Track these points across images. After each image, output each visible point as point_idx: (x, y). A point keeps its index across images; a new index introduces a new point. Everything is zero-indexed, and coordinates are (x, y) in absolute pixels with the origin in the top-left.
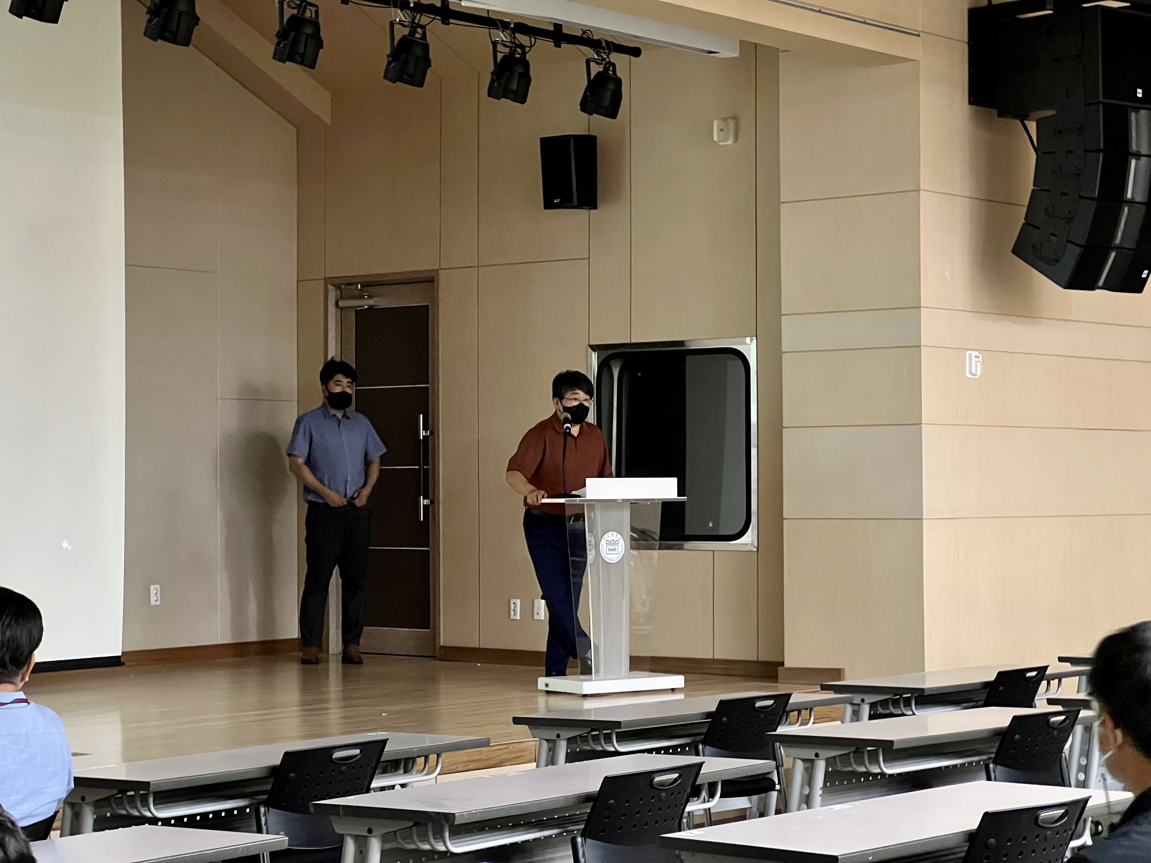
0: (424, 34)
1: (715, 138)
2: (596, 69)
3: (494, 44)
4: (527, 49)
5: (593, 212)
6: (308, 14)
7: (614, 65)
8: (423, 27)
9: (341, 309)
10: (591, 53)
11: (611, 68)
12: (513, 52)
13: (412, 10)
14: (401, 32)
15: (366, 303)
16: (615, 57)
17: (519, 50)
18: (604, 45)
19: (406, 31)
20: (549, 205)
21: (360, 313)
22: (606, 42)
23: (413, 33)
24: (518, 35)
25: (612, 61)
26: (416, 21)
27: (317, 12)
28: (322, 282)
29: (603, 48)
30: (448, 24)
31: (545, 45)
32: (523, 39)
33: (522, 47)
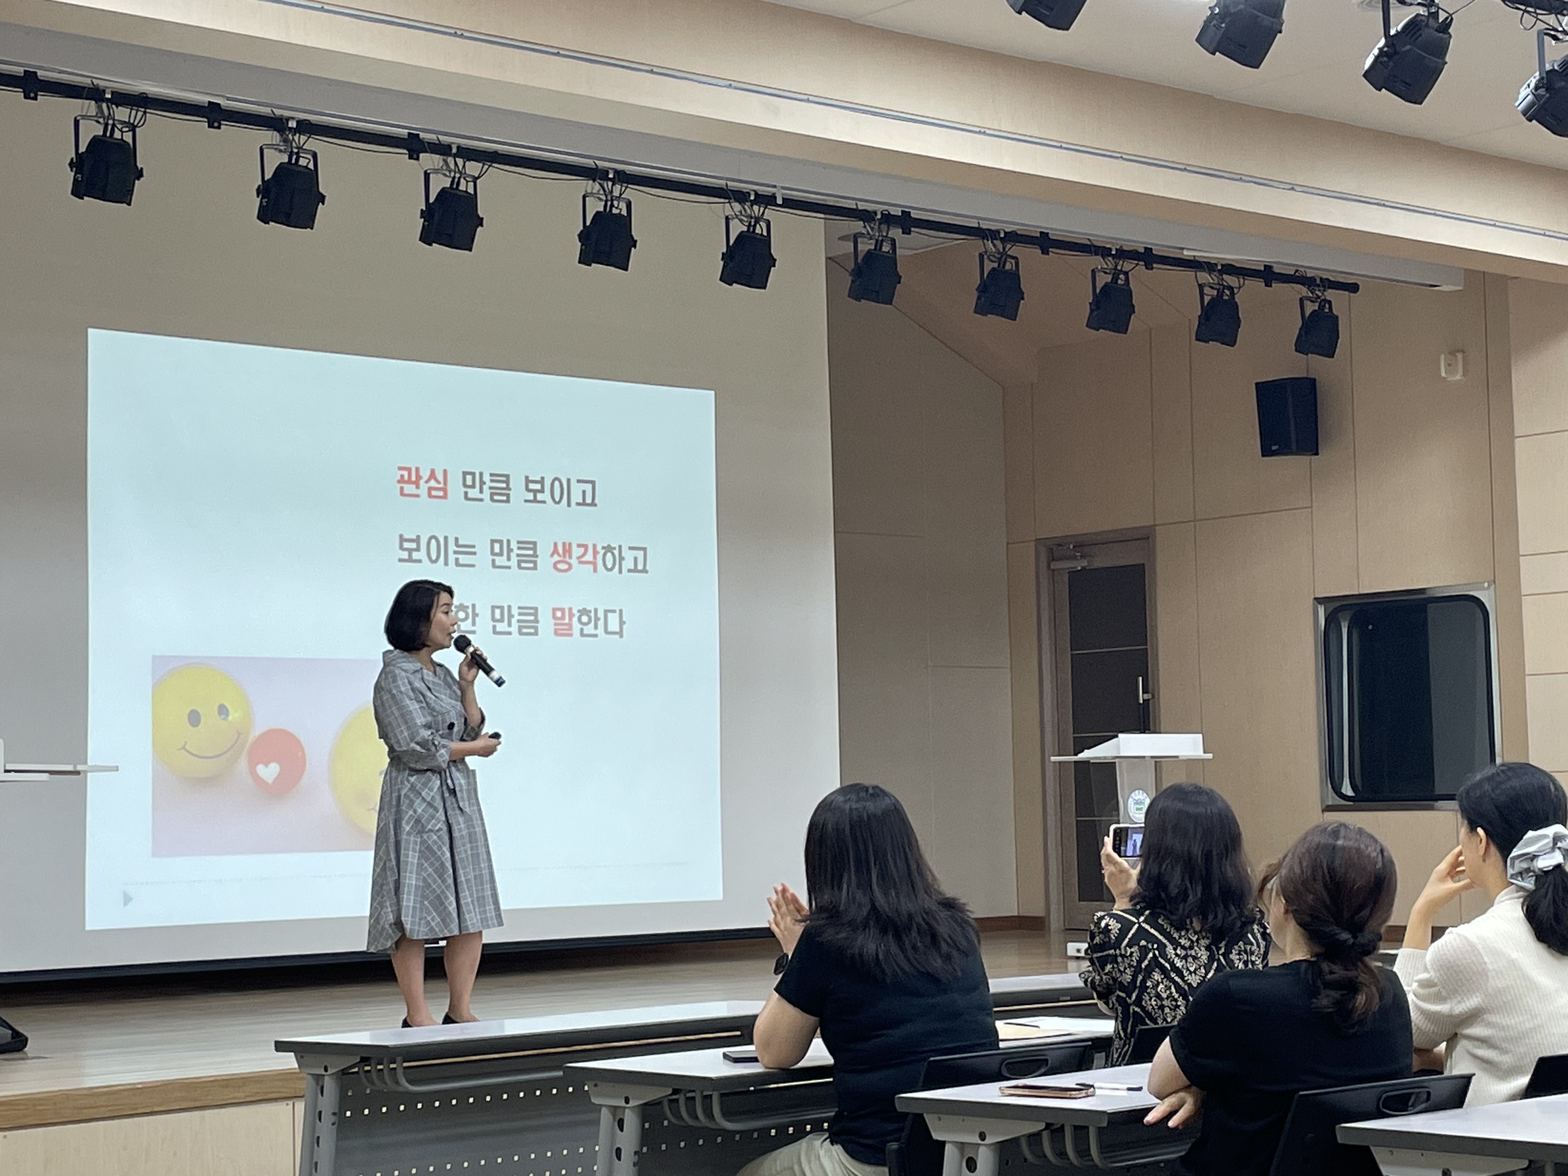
0: (1127, 279)
1: (1443, 374)
2: (1310, 307)
3: (1201, 287)
4: (1236, 291)
5: (1313, 457)
6: (1008, 266)
7: (1330, 302)
8: (1126, 274)
9: (1053, 570)
10: (1304, 291)
11: (1327, 306)
12: (1220, 294)
13: (1113, 256)
14: (1103, 279)
15: (1079, 565)
16: (1331, 294)
17: (1227, 292)
18: (1318, 282)
19: (1109, 278)
20: (1266, 452)
21: (1073, 575)
22: (1321, 278)
23: (1115, 279)
24: (1225, 276)
25: (1328, 298)
26: (1119, 268)
27: (1017, 264)
28: (1034, 544)
29: (1318, 286)
30: (1152, 269)
31: (1258, 284)
32: (1231, 280)
33: (1231, 289)
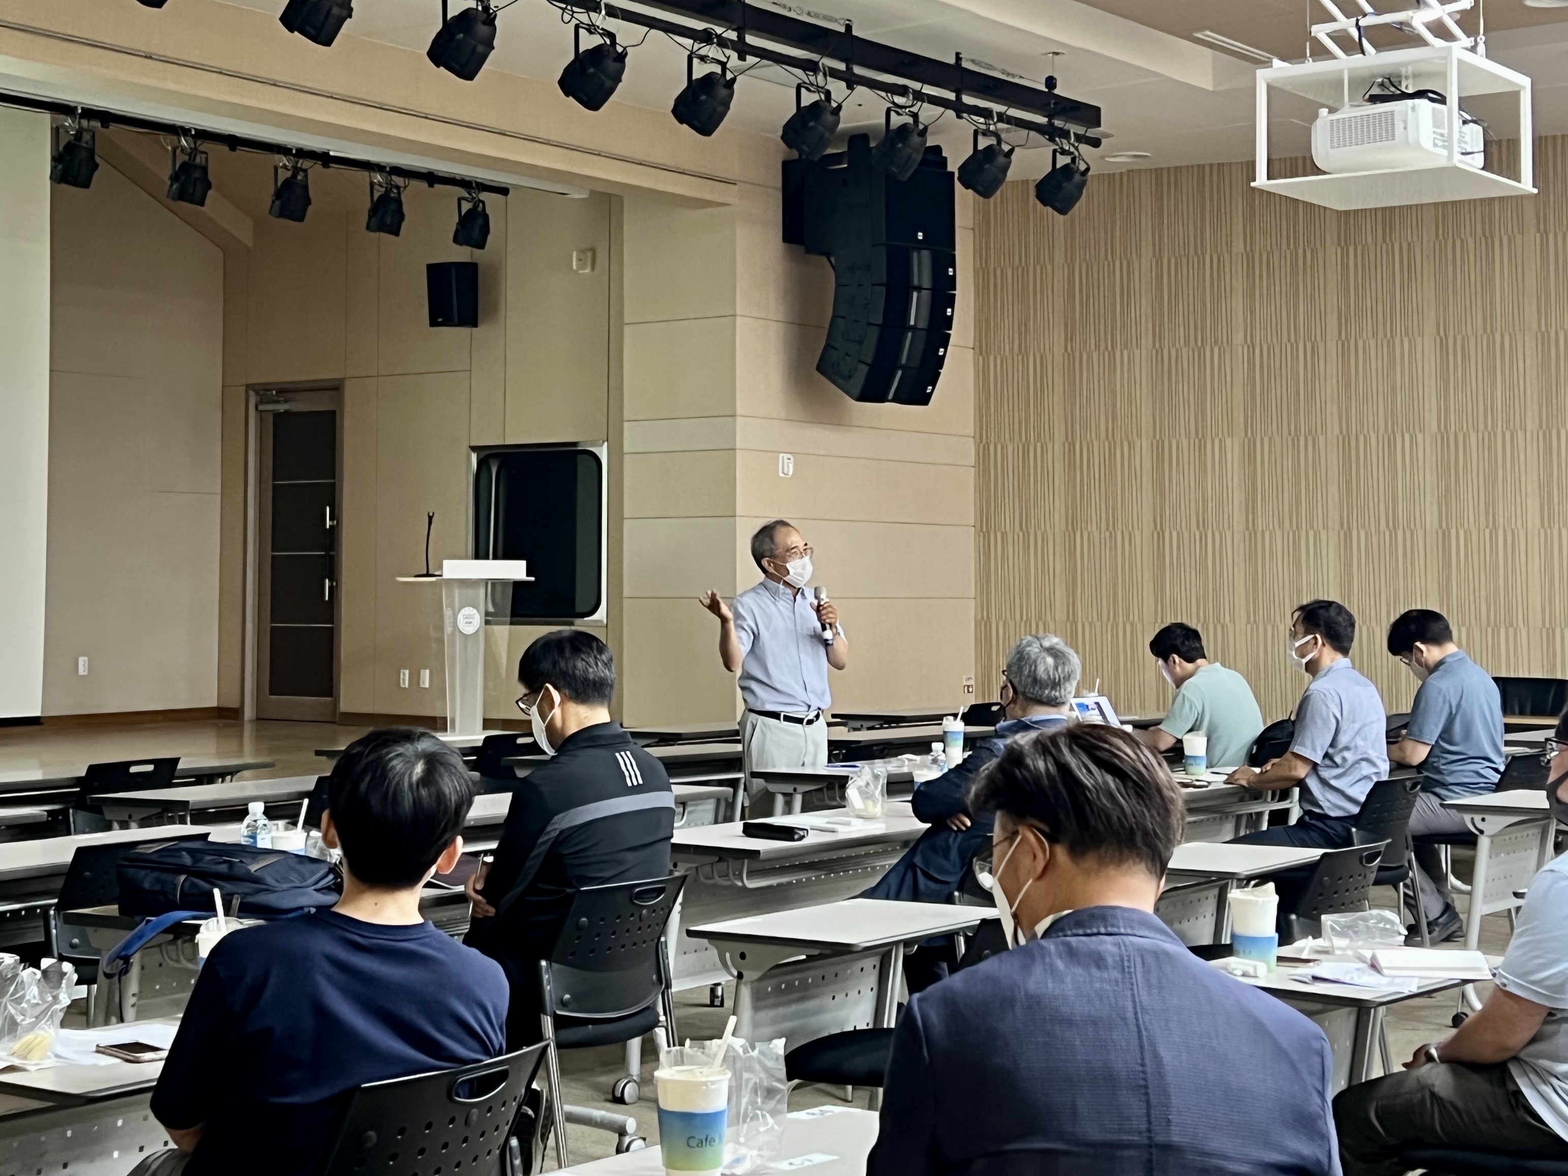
0: (306, 176)
1: (575, 268)
2: (466, 206)
3: (372, 185)
4: (402, 189)
5: (474, 329)
6: (198, 160)
7: (483, 203)
8: (305, 171)
9: (261, 411)
10: (463, 193)
11: (481, 205)
12: (388, 191)
13: (294, 155)
14: (283, 175)
15: (282, 408)
16: (484, 196)
17: (395, 191)
18: (474, 185)
19: (289, 174)
20: (433, 323)
21: (277, 416)
22: (476, 182)
23: (294, 176)
24: (394, 177)
25: (481, 198)
26: (299, 165)
27: (207, 159)
28: (244, 388)
29: (473, 188)
30: (329, 167)
31: (421, 186)
32: (398, 180)
33: (398, 187)
